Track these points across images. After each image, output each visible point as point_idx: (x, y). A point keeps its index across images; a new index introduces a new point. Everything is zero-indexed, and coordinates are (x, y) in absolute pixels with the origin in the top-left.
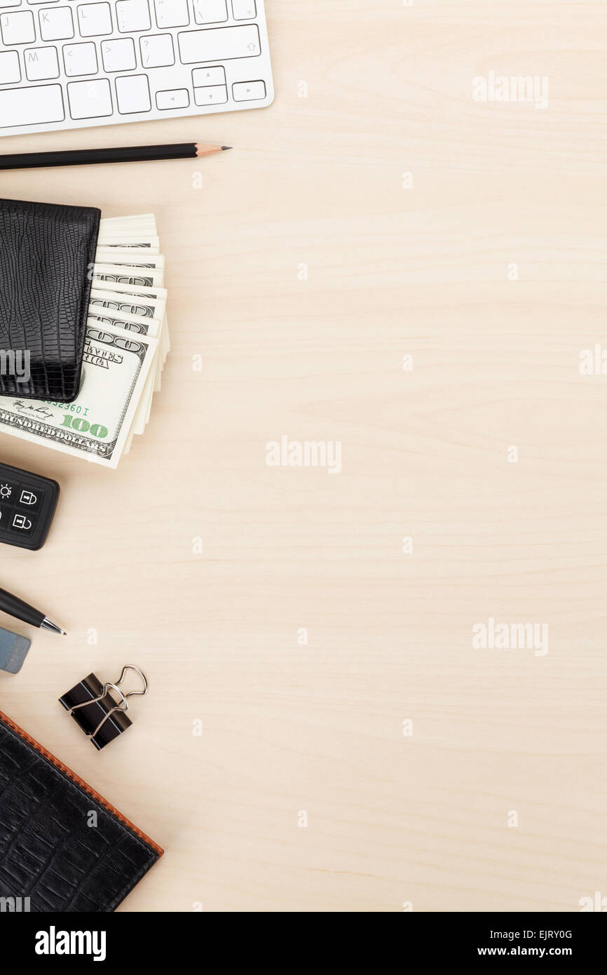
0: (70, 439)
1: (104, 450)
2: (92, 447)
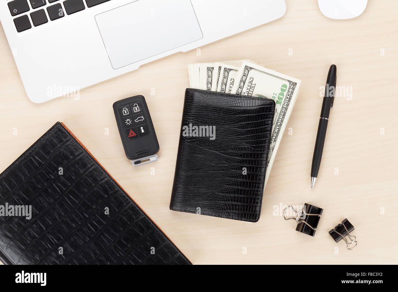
0: (287, 101)
1: (293, 86)
2: (291, 91)
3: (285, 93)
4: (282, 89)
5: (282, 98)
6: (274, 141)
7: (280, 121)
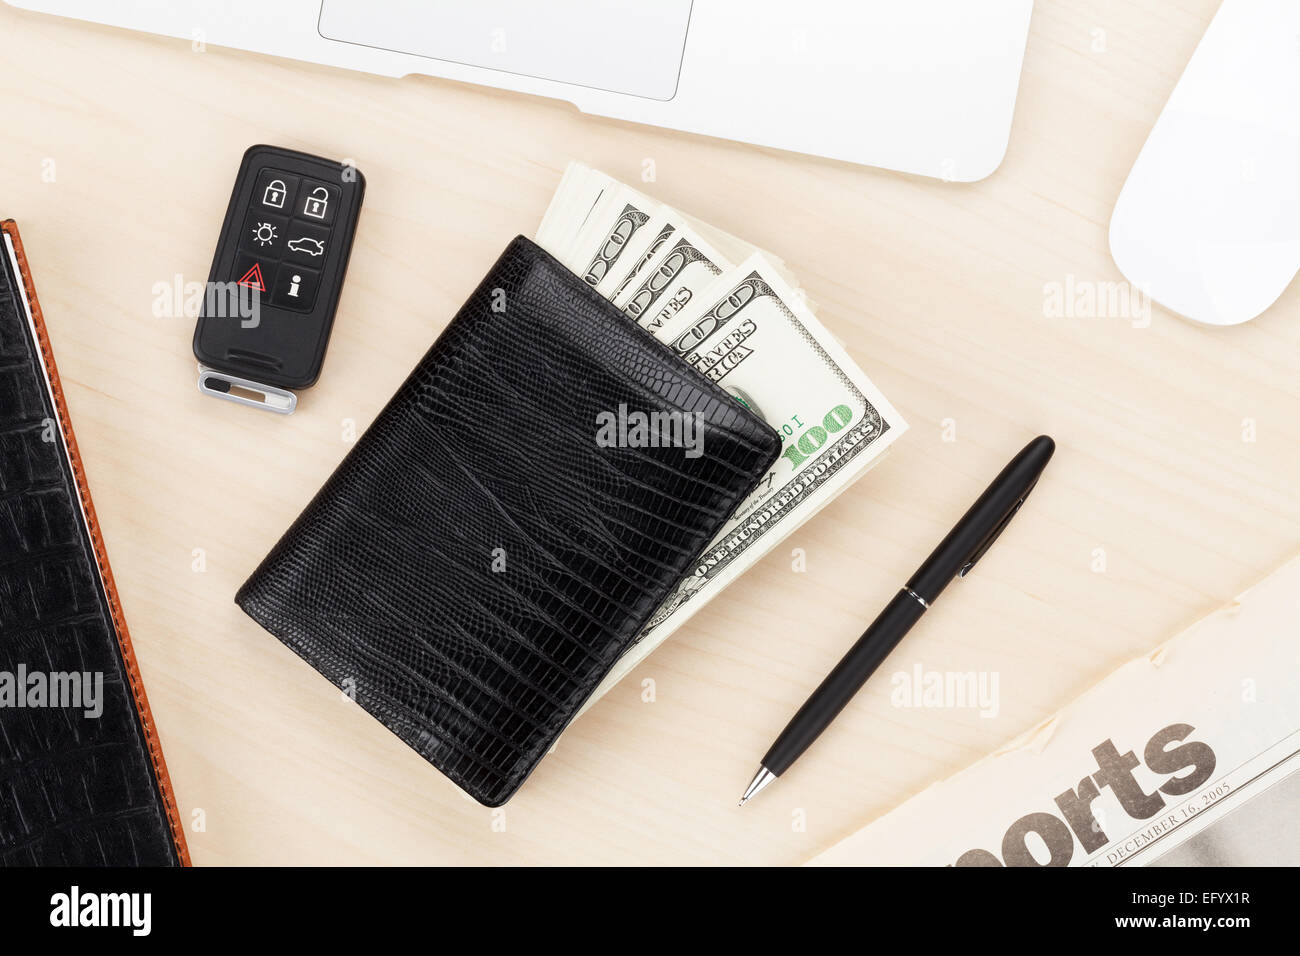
0: (823, 468)
1: (871, 428)
2: (855, 442)
3: (833, 438)
4: (828, 419)
5: (813, 449)
6: (706, 576)
7: (763, 521)
